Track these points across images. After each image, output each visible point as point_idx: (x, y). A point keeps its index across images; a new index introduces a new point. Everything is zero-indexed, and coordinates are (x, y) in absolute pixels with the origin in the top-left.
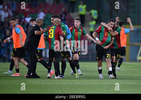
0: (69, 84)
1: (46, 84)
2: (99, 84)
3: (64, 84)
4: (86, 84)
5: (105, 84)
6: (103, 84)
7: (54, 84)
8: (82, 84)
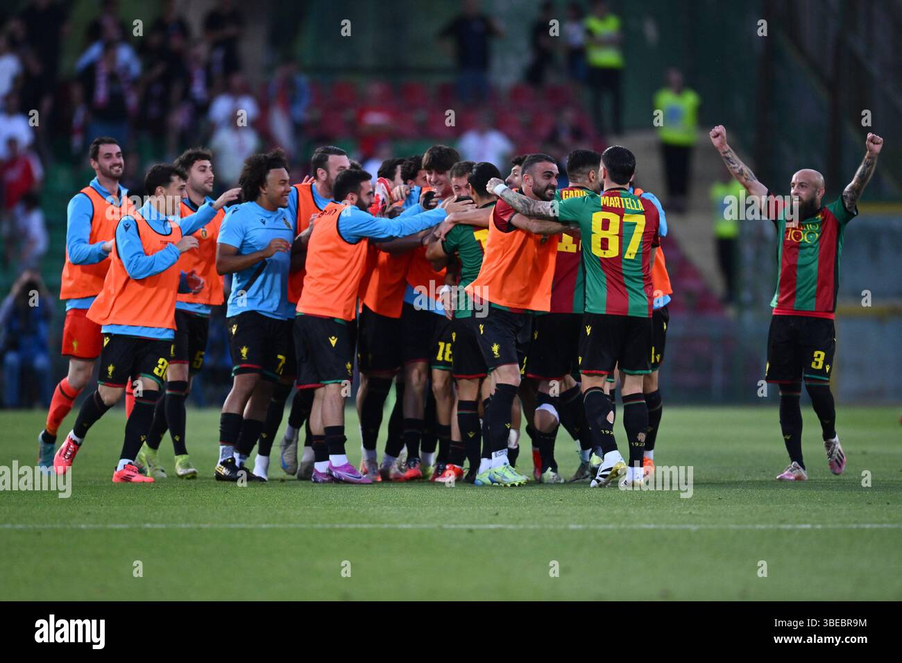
0: (601, 527)
1: (474, 527)
2: (763, 527)
3: (572, 527)
4: (694, 528)
5: (799, 526)
6: (789, 527)
7: (521, 526)
8: (673, 527)
